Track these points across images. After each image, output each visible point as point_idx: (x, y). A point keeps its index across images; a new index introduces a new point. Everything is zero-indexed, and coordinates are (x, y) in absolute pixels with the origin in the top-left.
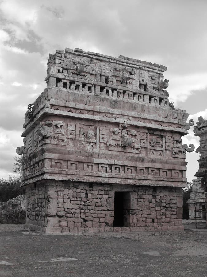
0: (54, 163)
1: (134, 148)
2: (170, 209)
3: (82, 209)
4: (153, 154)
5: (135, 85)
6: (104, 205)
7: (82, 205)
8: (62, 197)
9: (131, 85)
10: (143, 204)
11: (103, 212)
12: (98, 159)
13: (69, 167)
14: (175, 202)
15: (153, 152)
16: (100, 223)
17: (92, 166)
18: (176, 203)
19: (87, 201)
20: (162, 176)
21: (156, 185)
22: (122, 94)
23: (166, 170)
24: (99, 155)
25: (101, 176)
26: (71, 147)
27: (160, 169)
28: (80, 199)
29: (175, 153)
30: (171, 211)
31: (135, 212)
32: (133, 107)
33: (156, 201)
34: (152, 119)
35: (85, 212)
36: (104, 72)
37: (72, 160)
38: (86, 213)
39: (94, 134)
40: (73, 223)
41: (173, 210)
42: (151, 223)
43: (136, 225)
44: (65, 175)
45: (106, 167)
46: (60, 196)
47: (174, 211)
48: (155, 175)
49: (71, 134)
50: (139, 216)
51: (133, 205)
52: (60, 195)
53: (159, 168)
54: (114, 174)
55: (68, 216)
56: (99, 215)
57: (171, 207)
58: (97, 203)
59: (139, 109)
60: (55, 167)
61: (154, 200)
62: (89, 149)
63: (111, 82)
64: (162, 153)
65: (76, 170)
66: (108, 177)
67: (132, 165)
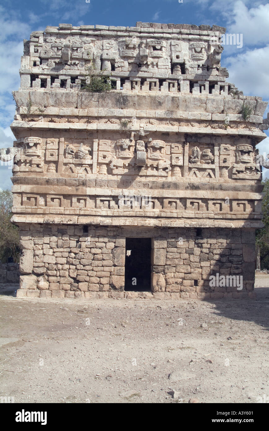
0: (26, 198)
1: (157, 168)
2: (229, 264)
3: (72, 264)
4: (194, 175)
5: (163, 67)
6: (108, 258)
7: (71, 258)
8: (40, 247)
9: (155, 67)
10: (177, 257)
11: (106, 269)
12: (94, 189)
13: (48, 204)
14: (239, 253)
15: (195, 173)
16: (101, 285)
17: (85, 200)
18: (242, 254)
19: (80, 253)
20: (213, 211)
21: (198, 226)
22: (139, 83)
23: (219, 202)
24: (97, 183)
25: (99, 214)
26: (52, 174)
27: (209, 199)
28: (69, 250)
29: (237, 171)
30: (230, 267)
31: (162, 269)
32: (157, 103)
33: (201, 252)
34: (192, 118)
35: (76, 268)
36: (107, 54)
37: (53, 192)
38: (79, 270)
39: (89, 151)
40: (58, 284)
41: (235, 265)
42: (192, 286)
43: (163, 289)
44: (41, 216)
45: (109, 201)
46: (37, 246)
47: (238, 268)
48: (198, 210)
49: (52, 155)
50: (170, 275)
51: (158, 258)
52: (38, 244)
53: (206, 197)
54: (122, 211)
55: (51, 274)
56: (99, 274)
57: (231, 262)
58: (95, 255)
59: (168, 105)
60: (27, 204)
61: (197, 251)
62: (79, 175)
63: (119, 67)
64: (212, 174)
65: (60, 208)
66: (112, 215)
67: (154, 195)
